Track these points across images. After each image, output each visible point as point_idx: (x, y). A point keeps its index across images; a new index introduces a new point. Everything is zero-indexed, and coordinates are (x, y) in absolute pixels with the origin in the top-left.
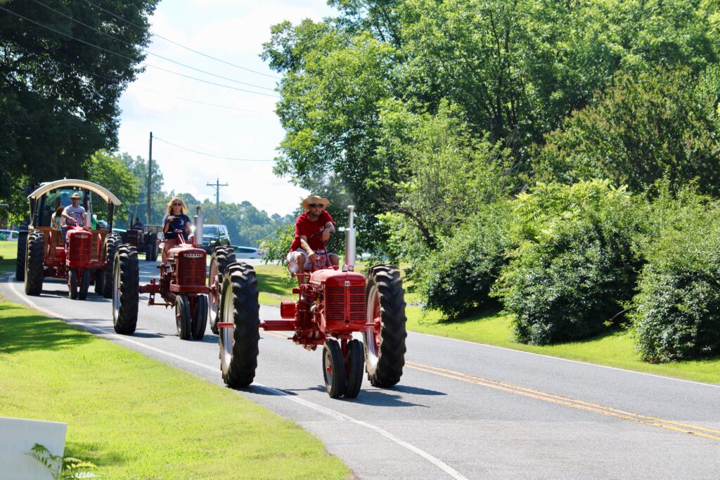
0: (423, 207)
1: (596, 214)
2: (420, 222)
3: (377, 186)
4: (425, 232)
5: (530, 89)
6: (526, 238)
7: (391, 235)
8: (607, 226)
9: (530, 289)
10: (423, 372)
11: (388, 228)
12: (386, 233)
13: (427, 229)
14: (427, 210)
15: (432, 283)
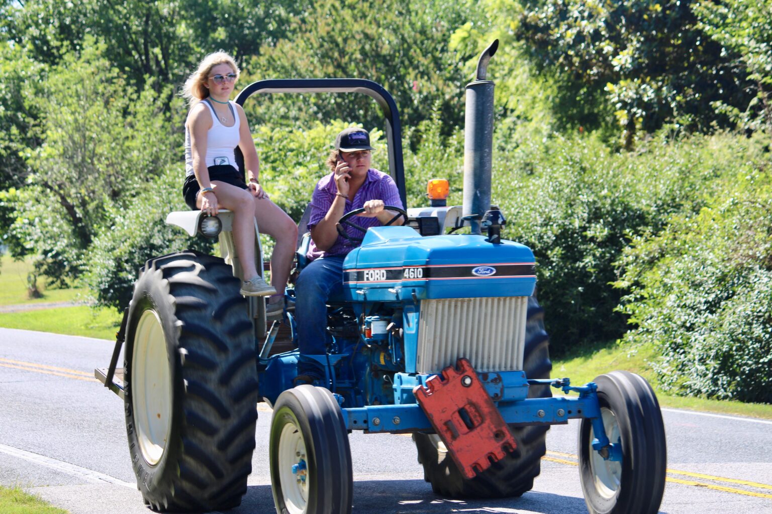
0: (67, 178)
2: (63, 198)
4: (70, 209)
5: (182, 30)
7: (16, 218)
12: (10, 216)
14: (71, 182)
15: (105, 272)
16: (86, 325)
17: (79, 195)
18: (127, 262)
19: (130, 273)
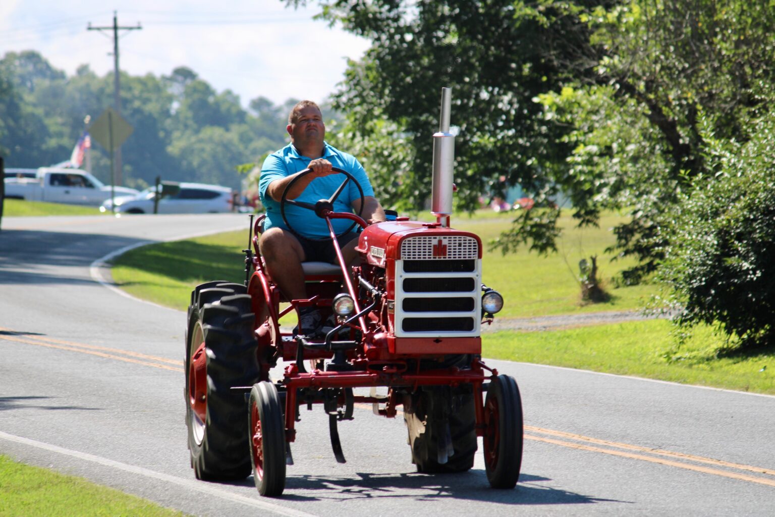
0: (662, 68)
2: (654, 107)
3: (543, 20)
4: (669, 129)
7: (576, 144)
10: (704, 474)
11: (569, 127)
12: (565, 139)
13: (673, 124)
14: (670, 76)
15: (699, 257)
16: (668, 355)
17: (684, 102)
18: (739, 237)
19: (745, 258)
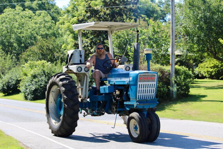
1: (43, 69)
6: (24, 75)
8: (46, 71)
9: (28, 87)
